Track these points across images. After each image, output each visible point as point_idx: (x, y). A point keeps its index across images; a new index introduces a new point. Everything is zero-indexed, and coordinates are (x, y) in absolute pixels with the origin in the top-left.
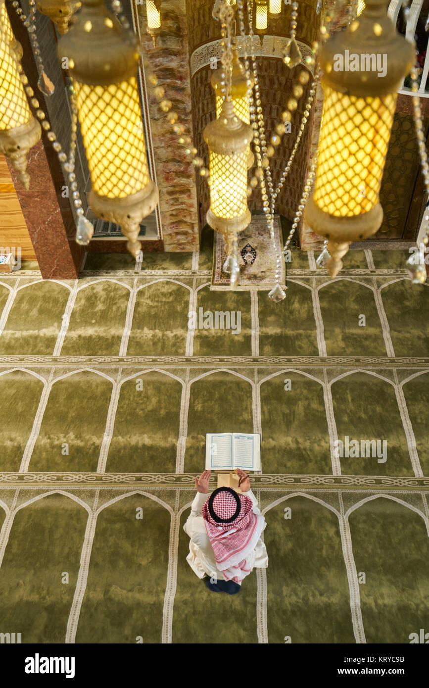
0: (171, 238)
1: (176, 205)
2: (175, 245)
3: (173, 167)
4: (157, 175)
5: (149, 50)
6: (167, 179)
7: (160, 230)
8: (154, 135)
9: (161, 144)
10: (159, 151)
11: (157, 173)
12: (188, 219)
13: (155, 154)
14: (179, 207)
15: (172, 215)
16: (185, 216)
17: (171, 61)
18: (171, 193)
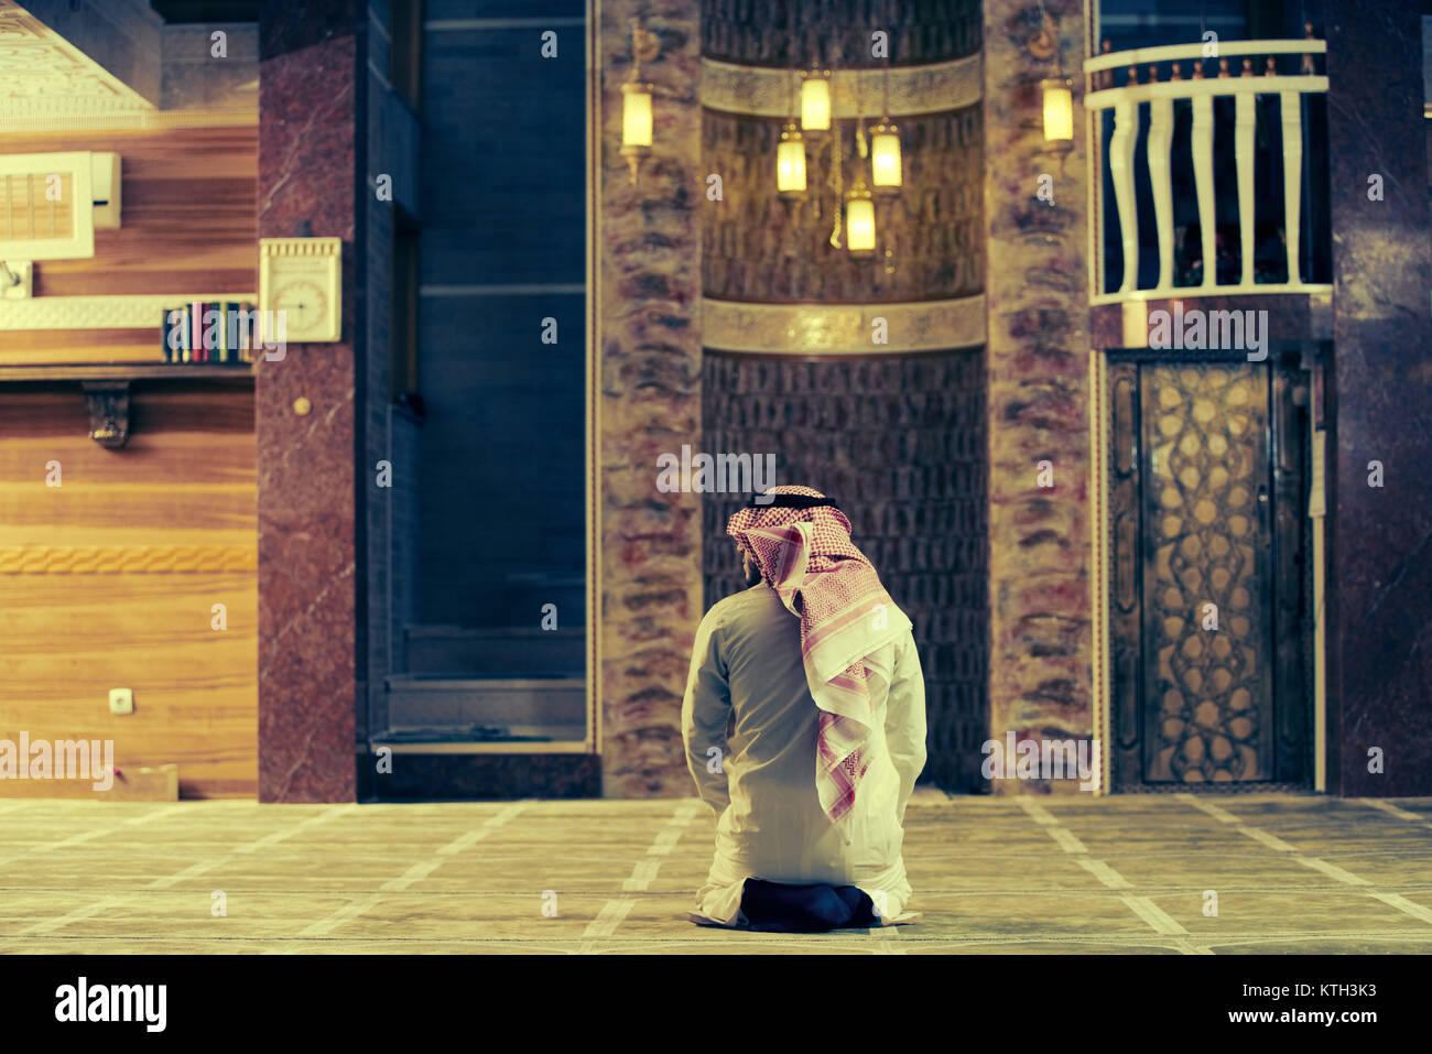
0: (625, 750)
1: (644, 640)
2: (633, 776)
3: (645, 523)
4: (604, 549)
5: (616, 237)
6: (628, 558)
7: (595, 720)
8: (606, 435)
9: (622, 457)
10: (614, 478)
11: (603, 539)
13: (605, 486)
14: (654, 644)
15: (633, 672)
16: (667, 676)
17: (664, 258)
18: (634, 602)
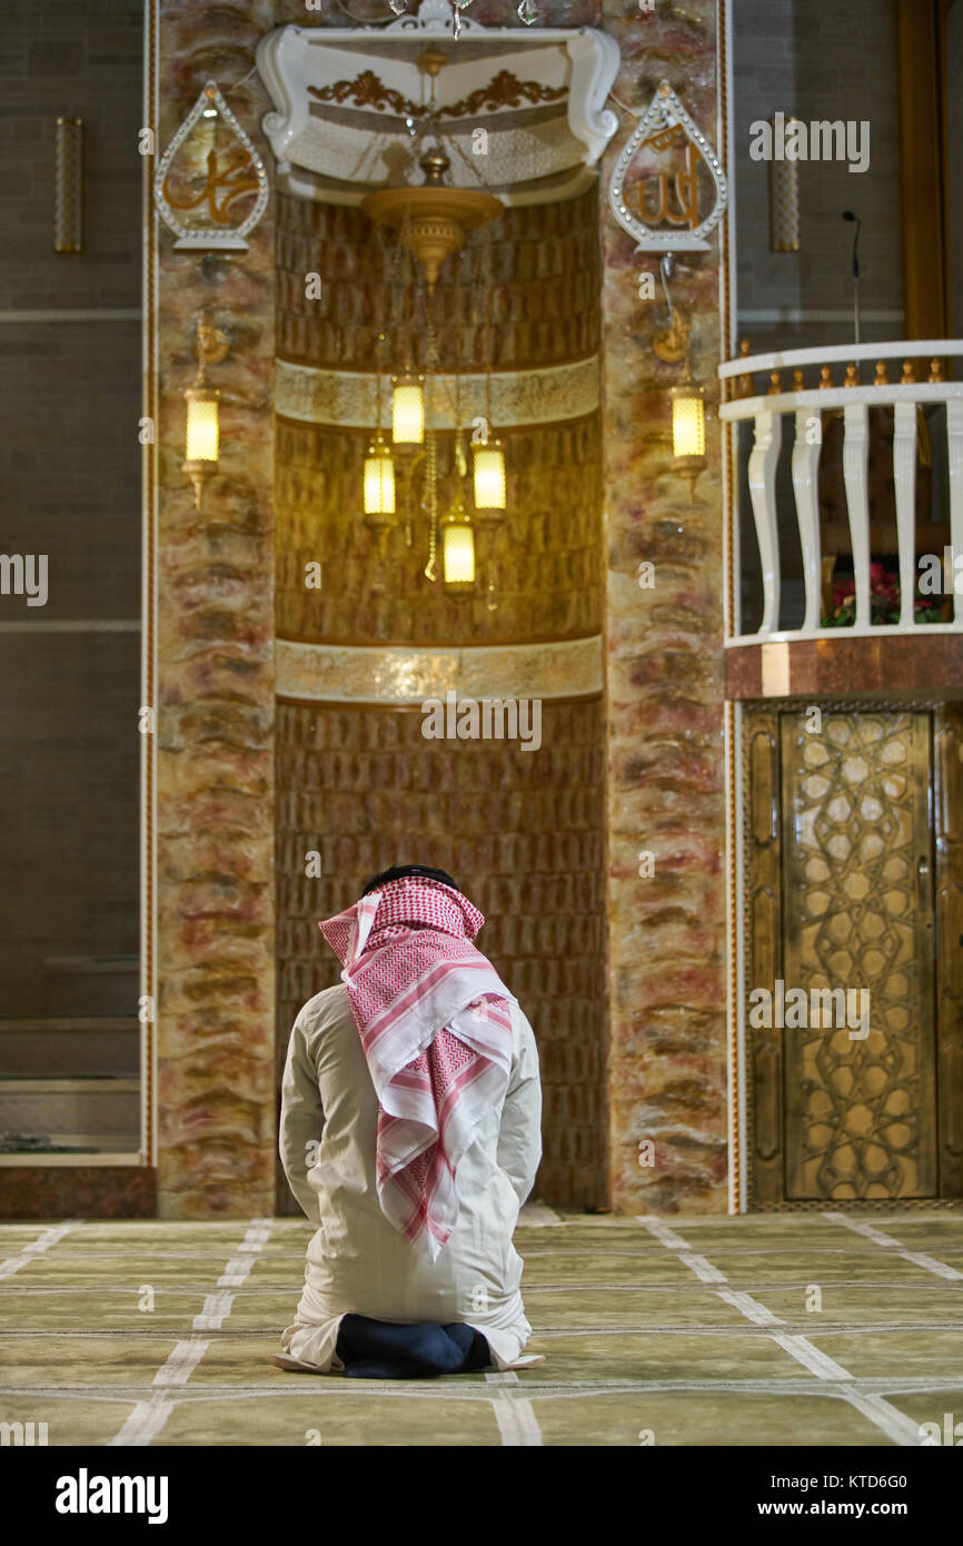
0: (185, 1163)
1: (208, 1035)
2: (194, 1193)
3: (209, 899)
4: (161, 929)
5: (176, 567)
6: (189, 940)
7: (149, 1128)
8: (164, 796)
9: (182, 823)
10: (172, 847)
11: (160, 918)
12: (243, 1088)
13: (163, 856)
14: (218, 1039)
15: (194, 1072)
16: (234, 1077)
17: (231, 591)
18: (196, 990)
